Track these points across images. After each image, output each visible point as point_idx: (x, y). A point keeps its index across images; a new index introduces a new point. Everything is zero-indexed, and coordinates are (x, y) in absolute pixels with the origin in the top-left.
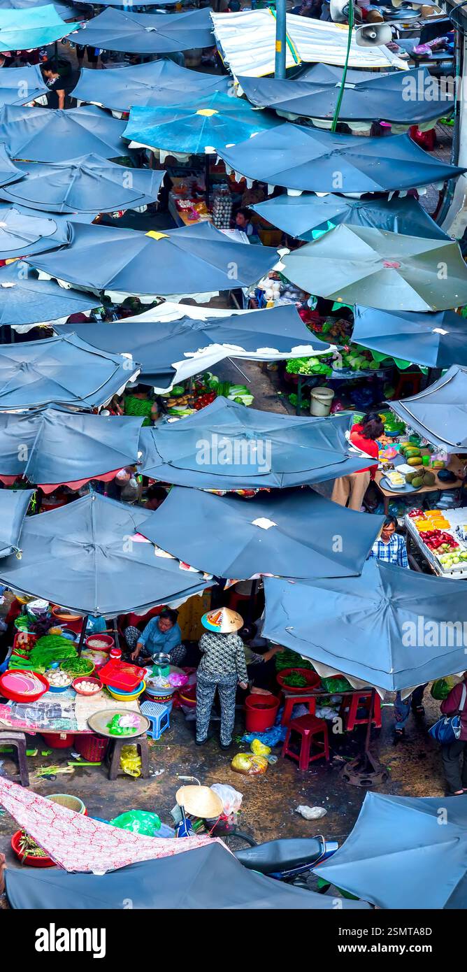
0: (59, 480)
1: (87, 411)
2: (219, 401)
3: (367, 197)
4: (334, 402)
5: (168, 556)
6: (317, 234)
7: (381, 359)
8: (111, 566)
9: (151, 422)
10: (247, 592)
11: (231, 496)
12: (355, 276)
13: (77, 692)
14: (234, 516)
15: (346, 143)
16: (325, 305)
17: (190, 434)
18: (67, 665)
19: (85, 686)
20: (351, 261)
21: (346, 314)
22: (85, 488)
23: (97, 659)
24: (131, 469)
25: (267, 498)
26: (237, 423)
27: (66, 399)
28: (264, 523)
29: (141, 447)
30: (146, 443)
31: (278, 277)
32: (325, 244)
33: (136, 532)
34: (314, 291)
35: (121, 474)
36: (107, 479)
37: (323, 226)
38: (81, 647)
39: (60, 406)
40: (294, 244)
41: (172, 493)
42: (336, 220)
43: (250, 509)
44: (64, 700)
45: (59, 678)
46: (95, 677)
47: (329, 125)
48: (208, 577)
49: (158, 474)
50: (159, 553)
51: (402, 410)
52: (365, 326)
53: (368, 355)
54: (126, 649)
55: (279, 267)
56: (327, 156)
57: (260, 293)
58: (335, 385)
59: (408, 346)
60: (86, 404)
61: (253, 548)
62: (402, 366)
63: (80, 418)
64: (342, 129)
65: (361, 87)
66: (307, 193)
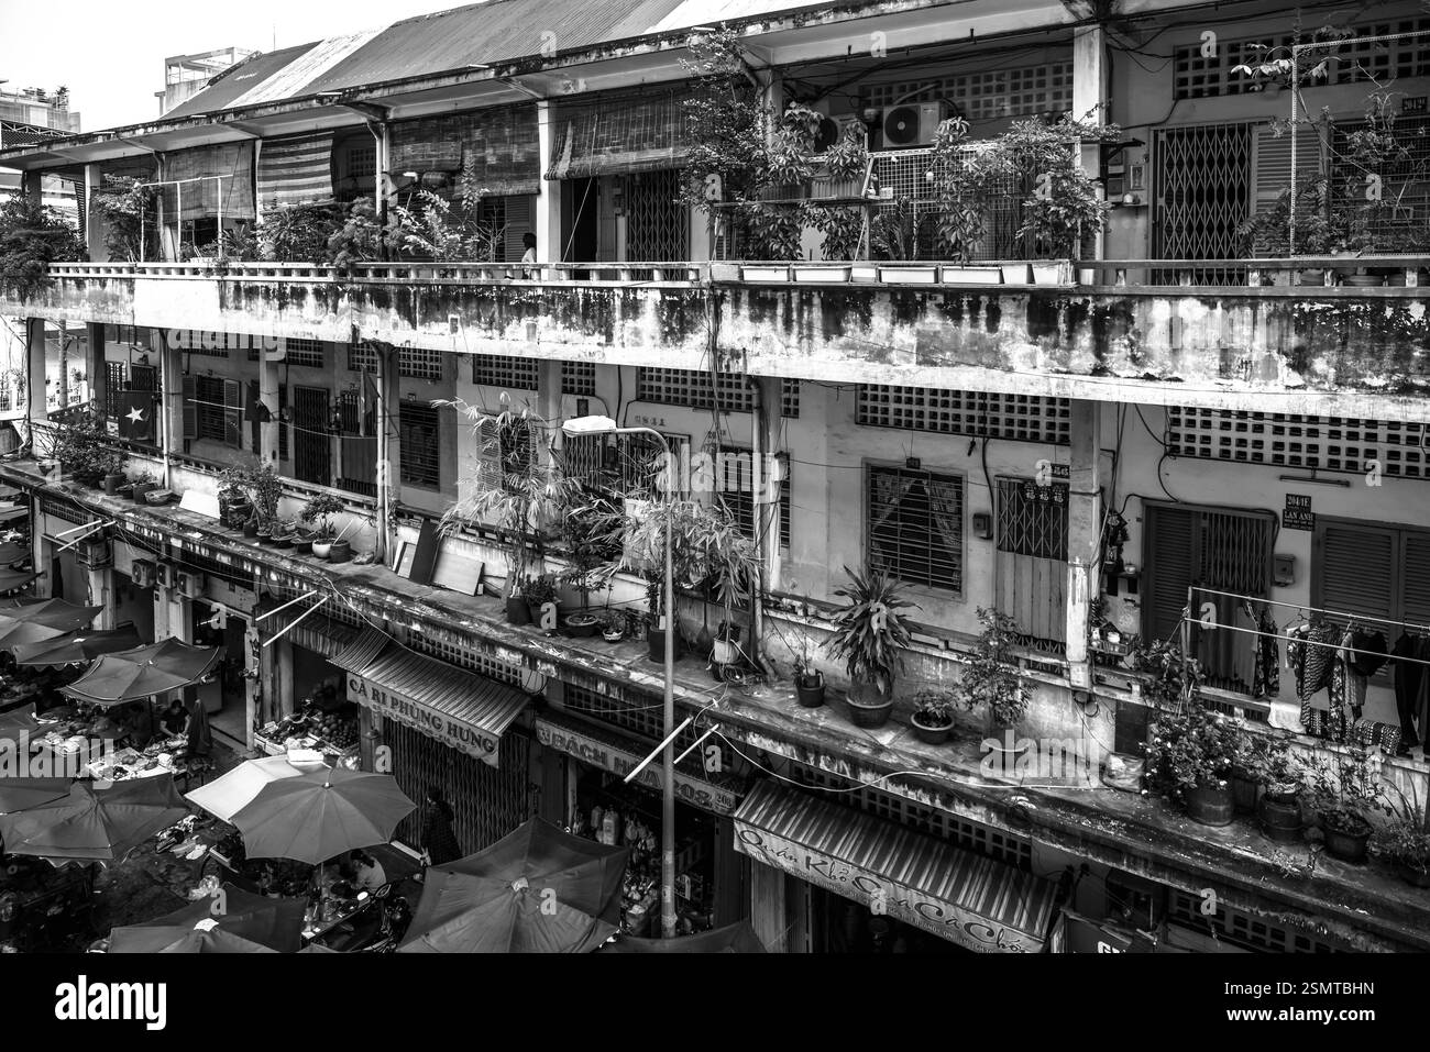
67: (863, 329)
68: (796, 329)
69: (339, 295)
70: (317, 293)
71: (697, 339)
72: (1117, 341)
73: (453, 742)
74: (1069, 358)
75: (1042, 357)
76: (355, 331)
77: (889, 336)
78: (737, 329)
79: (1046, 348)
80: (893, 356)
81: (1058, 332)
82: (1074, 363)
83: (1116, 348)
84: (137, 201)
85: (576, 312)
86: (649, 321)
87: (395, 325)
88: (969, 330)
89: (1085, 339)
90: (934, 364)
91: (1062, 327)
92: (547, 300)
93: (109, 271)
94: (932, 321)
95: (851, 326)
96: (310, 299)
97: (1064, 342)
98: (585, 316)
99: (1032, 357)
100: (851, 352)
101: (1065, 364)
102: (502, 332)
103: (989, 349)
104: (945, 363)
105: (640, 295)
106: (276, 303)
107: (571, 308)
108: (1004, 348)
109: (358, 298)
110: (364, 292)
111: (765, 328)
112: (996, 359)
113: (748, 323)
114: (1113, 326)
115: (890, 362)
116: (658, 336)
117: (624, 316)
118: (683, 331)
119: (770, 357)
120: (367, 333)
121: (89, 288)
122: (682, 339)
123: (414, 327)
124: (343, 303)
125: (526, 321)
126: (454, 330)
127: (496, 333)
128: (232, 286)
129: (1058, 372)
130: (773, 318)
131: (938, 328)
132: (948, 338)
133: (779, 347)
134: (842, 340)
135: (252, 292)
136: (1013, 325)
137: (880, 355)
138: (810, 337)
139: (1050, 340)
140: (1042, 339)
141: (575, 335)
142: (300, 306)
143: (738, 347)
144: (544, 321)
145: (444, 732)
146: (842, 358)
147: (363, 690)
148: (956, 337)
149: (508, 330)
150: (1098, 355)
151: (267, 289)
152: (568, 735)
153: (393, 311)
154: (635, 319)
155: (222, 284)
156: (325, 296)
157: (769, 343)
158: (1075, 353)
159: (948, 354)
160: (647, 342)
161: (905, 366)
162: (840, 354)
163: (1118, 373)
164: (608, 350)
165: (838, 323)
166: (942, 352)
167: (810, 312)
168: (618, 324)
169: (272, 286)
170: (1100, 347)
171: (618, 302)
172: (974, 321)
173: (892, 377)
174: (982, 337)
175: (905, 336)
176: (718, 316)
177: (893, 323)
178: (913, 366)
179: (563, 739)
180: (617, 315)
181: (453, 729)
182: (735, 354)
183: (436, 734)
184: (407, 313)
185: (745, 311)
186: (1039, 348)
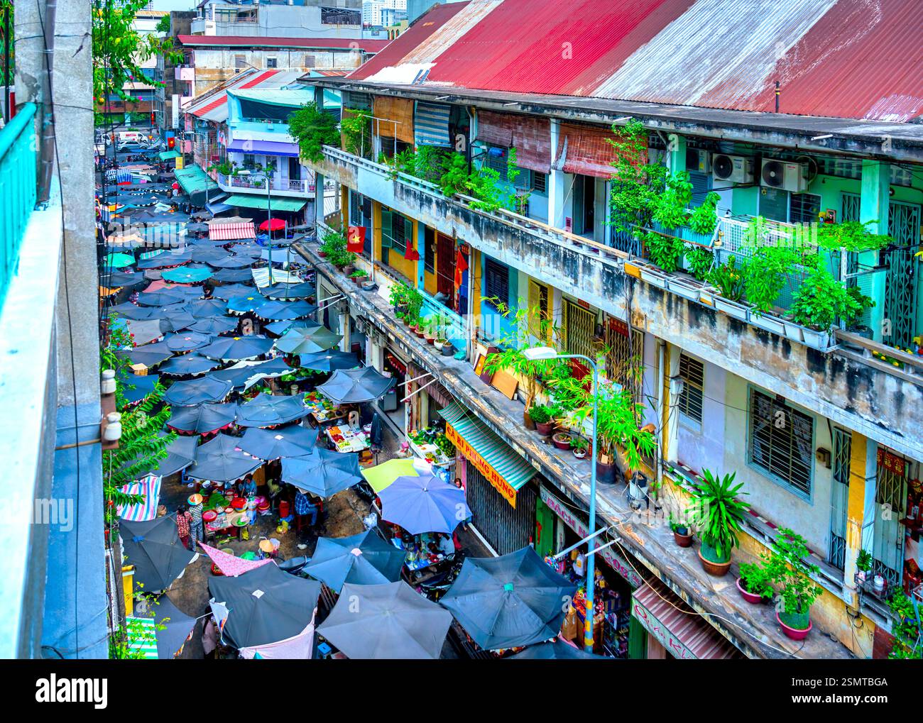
0: (209, 430)
1: (217, 403)
2: (261, 393)
3: (297, 319)
4: (299, 390)
5: (248, 454)
6: (284, 333)
7: (311, 371)
8: (230, 462)
9: (239, 404)
10: (276, 465)
11: (267, 428)
12: (297, 344)
13: (226, 513)
14: (269, 435)
15: (290, 304)
16: (290, 355)
17: (251, 407)
18: (221, 504)
19: (229, 510)
20: (296, 339)
21: (297, 358)
22: (218, 433)
23: (230, 499)
24: (234, 424)
25: (280, 428)
26: (267, 401)
27: (209, 399)
28: (279, 437)
29: (236, 414)
30: (238, 412)
31: (275, 348)
32: (287, 336)
33: (237, 447)
34: (286, 351)
35: (230, 425)
36: (226, 428)
37: (286, 330)
38: (224, 496)
39: (207, 402)
40: (278, 337)
41: (248, 430)
42: (289, 327)
43: (274, 433)
44: (223, 517)
45: (220, 510)
46: (230, 507)
47: (284, 300)
48: (262, 461)
49: (243, 424)
50: (245, 454)
51: (321, 389)
52: (304, 361)
53: (306, 370)
54: (239, 492)
55: (275, 345)
56: (284, 309)
57: (270, 354)
58: (297, 383)
59: (319, 365)
60: (216, 401)
61: (276, 447)
62: (318, 373)
63: (215, 406)
64: (288, 301)
65: (292, 288)
66: (280, 320)
67: (711, 328)
68: (674, 314)
69: (447, 209)
70: (437, 203)
71: (621, 300)
72: (862, 393)
73: (494, 484)
74: (832, 393)
75: (815, 386)
76: (454, 231)
77: (726, 338)
78: (642, 302)
79: (817, 380)
80: (727, 351)
81: (825, 374)
82: (835, 398)
83: (861, 398)
84: (360, 124)
85: (560, 260)
86: (596, 279)
87: (473, 235)
88: (772, 352)
89: (842, 384)
90: (751, 365)
91: (828, 371)
92: (545, 247)
93: (347, 157)
94: (750, 337)
95: (704, 323)
96: (434, 205)
97: (829, 382)
98: (564, 265)
99: (809, 383)
100: (704, 340)
101: (829, 396)
102: (523, 259)
103: (784, 369)
104: (756, 367)
105: (592, 263)
106: (419, 202)
107: (557, 256)
108: (792, 371)
109: (456, 212)
110: (458, 211)
111: (657, 306)
112: (787, 376)
113: (648, 300)
114: (859, 383)
115: (726, 355)
116: (601, 290)
117: (584, 272)
118: (614, 292)
119: (659, 325)
120: (460, 235)
121: (339, 165)
122: (613, 296)
123: (481, 239)
124: (449, 213)
125: (535, 256)
126: (501, 248)
127: (520, 257)
128: (399, 185)
129: (824, 399)
130: (662, 302)
131: (754, 344)
132: (759, 353)
133: (664, 321)
134: (698, 331)
135: (408, 192)
136: (798, 359)
137: (721, 348)
138: (681, 322)
139: (820, 376)
140: (815, 374)
141: (558, 273)
142: (430, 208)
143: (643, 313)
144: (543, 259)
145: (490, 475)
146: (698, 342)
147: (453, 435)
148: (764, 353)
149: (527, 258)
150: (850, 399)
151: (415, 193)
152: (556, 503)
153: (472, 226)
154: (589, 275)
155: (395, 183)
156: (442, 206)
157: (658, 316)
158: (835, 391)
159: (759, 362)
160: (596, 293)
161: (734, 361)
162: (697, 338)
163: (862, 415)
164: (575, 288)
165: (697, 319)
166: (755, 359)
167: (682, 307)
168: (580, 275)
169: (417, 192)
170: (851, 394)
171: (581, 263)
172: (775, 347)
173: (726, 364)
174: (779, 359)
175: (733, 340)
176: (632, 289)
177: (728, 331)
178: (738, 362)
179: (553, 503)
180: (580, 269)
181: (494, 476)
182: (641, 317)
183: (486, 476)
184: (478, 229)
185: (646, 293)
186: (813, 380)
